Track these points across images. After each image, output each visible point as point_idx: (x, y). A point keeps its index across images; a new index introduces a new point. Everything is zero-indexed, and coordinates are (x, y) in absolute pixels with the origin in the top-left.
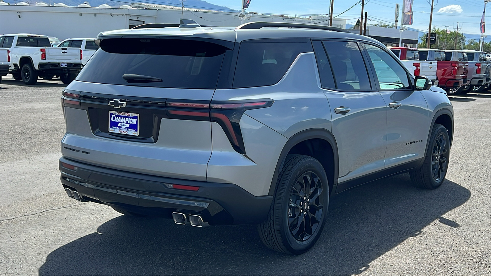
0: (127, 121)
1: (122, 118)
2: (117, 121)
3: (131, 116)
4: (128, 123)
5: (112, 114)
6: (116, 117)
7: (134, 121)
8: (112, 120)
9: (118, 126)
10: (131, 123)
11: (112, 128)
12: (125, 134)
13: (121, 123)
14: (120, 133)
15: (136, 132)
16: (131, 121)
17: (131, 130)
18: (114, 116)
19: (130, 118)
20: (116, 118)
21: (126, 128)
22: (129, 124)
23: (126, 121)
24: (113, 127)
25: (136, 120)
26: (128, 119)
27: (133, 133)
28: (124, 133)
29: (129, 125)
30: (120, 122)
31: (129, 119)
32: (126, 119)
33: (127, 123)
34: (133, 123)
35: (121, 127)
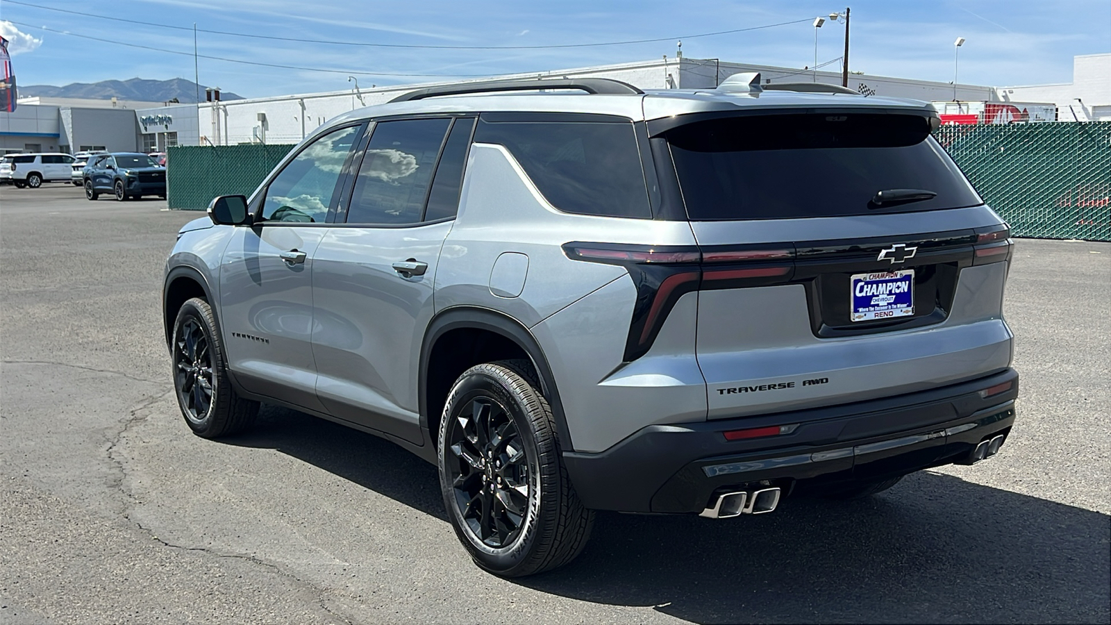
0: (891, 288)
1: (880, 285)
2: (868, 294)
3: (898, 277)
4: (893, 292)
5: (857, 282)
6: (866, 286)
7: (904, 287)
8: (858, 295)
9: (872, 303)
10: (898, 291)
11: (858, 311)
12: (889, 317)
13: (877, 296)
14: (877, 318)
15: (910, 309)
16: (898, 287)
17: (898, 305)
18: (863, 283)
19: (896, 281)
20: (867, 288)
21: (888, 304)
22: (895, 294)
23: (889, 289)
24: (861, 310)
25: (907, 282)
26: (891, 284)
27: (904, 312)
28: (886, 317)
29: (894, 296)
30: (875, 294)
31: (894, 283)
32: (889, 284)
33: (890, 293)
34: (902, 291)
35: (878, 305)
